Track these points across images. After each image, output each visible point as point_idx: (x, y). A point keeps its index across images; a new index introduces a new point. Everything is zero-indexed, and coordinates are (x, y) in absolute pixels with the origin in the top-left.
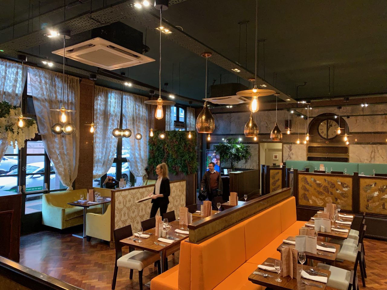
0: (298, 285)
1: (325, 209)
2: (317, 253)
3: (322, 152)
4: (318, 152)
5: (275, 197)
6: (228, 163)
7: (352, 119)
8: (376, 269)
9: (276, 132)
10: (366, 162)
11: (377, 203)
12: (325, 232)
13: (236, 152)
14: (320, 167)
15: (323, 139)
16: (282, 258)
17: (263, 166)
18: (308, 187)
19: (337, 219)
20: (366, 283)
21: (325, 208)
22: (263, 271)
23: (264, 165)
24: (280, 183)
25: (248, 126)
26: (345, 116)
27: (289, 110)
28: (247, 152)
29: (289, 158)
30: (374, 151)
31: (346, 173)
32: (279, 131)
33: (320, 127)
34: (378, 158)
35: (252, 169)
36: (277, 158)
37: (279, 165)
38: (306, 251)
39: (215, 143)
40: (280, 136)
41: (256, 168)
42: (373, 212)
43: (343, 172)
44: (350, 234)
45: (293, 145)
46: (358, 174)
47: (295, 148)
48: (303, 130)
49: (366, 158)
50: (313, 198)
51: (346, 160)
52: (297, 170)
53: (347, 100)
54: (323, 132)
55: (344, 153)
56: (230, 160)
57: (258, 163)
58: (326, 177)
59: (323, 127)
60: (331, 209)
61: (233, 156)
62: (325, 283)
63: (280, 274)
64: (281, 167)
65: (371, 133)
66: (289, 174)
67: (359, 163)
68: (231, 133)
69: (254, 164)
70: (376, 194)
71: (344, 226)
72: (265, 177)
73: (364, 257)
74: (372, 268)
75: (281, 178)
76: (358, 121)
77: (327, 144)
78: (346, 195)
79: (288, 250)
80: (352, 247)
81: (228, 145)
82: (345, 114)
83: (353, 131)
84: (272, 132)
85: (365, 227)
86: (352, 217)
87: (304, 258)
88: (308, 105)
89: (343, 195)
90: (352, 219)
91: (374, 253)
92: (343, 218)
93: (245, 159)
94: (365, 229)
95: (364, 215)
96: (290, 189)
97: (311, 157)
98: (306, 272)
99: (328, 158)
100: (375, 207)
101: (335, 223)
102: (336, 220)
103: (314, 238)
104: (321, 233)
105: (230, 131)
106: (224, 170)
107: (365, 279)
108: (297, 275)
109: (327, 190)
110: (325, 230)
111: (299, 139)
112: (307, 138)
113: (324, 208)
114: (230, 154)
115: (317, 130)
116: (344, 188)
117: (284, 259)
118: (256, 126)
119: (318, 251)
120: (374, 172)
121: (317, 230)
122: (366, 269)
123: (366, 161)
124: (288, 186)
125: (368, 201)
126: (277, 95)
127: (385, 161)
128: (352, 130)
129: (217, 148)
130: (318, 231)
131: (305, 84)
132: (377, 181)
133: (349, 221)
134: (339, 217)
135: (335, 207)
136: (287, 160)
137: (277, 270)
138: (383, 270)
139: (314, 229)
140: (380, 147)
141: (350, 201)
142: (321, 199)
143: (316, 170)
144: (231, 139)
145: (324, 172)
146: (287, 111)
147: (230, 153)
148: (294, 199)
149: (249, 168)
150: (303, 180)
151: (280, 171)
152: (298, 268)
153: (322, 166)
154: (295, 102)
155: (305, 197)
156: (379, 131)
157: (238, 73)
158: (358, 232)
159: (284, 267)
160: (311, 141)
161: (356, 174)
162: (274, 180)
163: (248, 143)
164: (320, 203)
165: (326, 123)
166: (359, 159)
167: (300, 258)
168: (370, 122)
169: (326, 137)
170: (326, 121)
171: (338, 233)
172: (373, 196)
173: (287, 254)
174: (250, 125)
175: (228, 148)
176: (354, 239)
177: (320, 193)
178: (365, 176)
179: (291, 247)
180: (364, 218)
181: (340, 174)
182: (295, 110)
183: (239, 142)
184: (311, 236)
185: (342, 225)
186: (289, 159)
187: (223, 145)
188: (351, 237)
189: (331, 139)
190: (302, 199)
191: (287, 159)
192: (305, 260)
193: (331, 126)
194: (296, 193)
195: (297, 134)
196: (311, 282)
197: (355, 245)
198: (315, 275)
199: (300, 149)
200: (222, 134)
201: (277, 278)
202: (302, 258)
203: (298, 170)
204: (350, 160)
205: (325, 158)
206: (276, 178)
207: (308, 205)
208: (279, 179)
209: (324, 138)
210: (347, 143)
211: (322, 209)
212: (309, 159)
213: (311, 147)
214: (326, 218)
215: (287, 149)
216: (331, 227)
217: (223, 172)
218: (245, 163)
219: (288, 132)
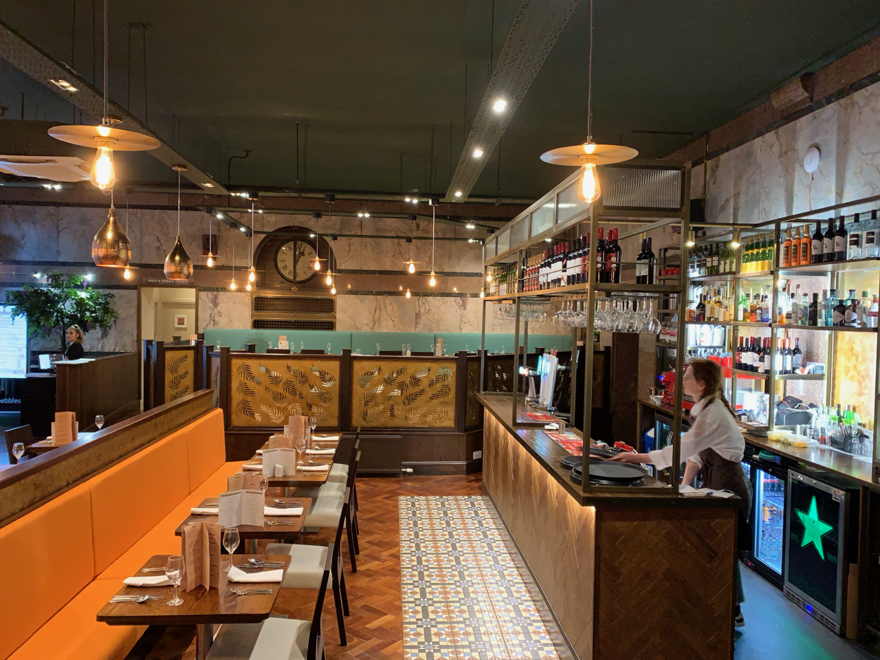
0: (222, 600)
1: (286, 429)
2: (266, 524)
3: (284, 310)
4: (276, 310)
5: (174, 412)
6: (51, 340)
7: (342, 241)
8: (375, 533)
9: (177, 258)
10: (366, 329)
11: (381, 407)
12: (285, 476)
13: (77, 310)
14: (279, 342)
15: (286, 281)
16: (184, 549)
17: (149, 342)
18: (251, 385)
19: (309, 447)
20: (357, 564)
21: (285, 426)
22: (138, 591)
23: (151, 341)
24: (189, 381)
25: (102, 237)
26: (327, 235)
27: (211, 210)
28: (106, 309)
29: (212, 322)
30: (378, 307)
31: (329, 351)
32: (185, 258)
33: (280, 257)
34: (386, 322)
35: (122, 353)
36: (183, 324)
37: (189, 341)
38: (243, 524)
39: (12, 285)
40: (189, 268)
41: (131, 348)
42: (373, 424)
43: (323, 351)
44: (333, 473)
45: (221, 293)
46: (350, 351)
47: (226, 300)
48: (244, 261)
49: (365, 322)
50: (264, 408)
51: (330, 326)
52: (228, 349)
53: (330, 201)
54: (286, 266)
55: (326, 312)
56: (58, 330)
57: (135, 337)
58: (290, 362)
59: (285, 254)
60: (297, 427)
61: (66, 320)
62: (278, 583)
63: (178, 586)
64: (193, 344)
65: (373, 272)
66: (209, 357)
67: (354, 331)
68: (60, 260)
69: (125, 339)
70: (380, 389)
71: (320, 459)
72: (152, 368)
73: (355, 513)
74: (370, 533)
75: (191, 370)
76: (352, 248)
77: (294, 293)
78: (328, 396)
79: (198, 528)
80: (335, 498)
81: (52, 290)
82: (330, 232)
83: (342, 268)
84: (167, 258)
85: (359, 453)
86: (336, 438)
87: (235, 540)
88: (253, 201)
89: (323, 397)
90: (337, 443)
91: (374, 502)
92: (321, 443)
93: (101, 326)
94: (358, 459)
95: (359, 431)
96: (212, 392)
97: (261, 321)
98: (240, 568)
99: (295, 322)
100: (377, 416)
101: (304, 454)
102: (306, 449)
103: (260, 491)
104: (276, 480)
105: (59, 253)
106: (41, 356)
107: (356, 556)
108: (220, 580)
109: (292, 390)
110: (284, 471)
111: (233, 280)
112: (252, 277)
113: (283, 428)
114: (57, 316)
115: (273, 262)
116: (326, 382)
117: (189, 550)
118: (125, 241)
119: (267, 518)
120: (379, 349)
121: (266, 475)
122: (358, 536)
123: (365, 327)
124: (208, 387)
125: (366, 404)
126: (179, 169)
127: (397, 327)
128: (342, 265)
129: (16, 297)
130: (269, 478)
131: (247, 154)
132: (383, 364)
133: (332, 447)
134: (312, 441)
135: (305, 422)
136: (208, 328)
137: (172, 581)
138: (386, 531)
139: (261, 474)
140: (389, 299)
141: (335, 408)
142: (278, 408)
143: (270, 348)
144: (62, 275)
145: (288, 351)
146: (207, 213)
147: (58, 312)
148: (219, 414)
149: (112, 350)
150: (242, 369)
151: (191, 354)
152: (221, 563)
153: (284, 339)
154: (224, 192)
155: (247, 409)
156: (389, 268)
157: (71, 94)
158: (347, 467)
159: (190, 569)
160: (260, 284)
161: (347, 352)
162: (175, 375)
163: (109, 287)
164: (276, 418)
165: (292, 246)
166: (353, 323)
167: (227, 540)
168: (374, 251)
169: (291, 277)
170: (292, 242)
171: (309, 474)
172: (375, 393)
173: (196, 538)
174: (110, 235)
175: (51, 301)
176: (340, 482)
177: (278, 397)
178: (362, 355)
179: (206, 521)
180: (357, 438)
181: (318, 355)
182: (225, 213)
183: (85, 284)
184: (253, 488)
185: (318, 456)
186: (212, 326)
187: (37, 290)
188: (335, 479)
189: (301, 282)
190: (239, 413)
191: (207, 325)
192: (237, 543)
193: (302, 254)
194: (225, 403)
195: (230, 268)
196: (249, 588)
197: (340, 494)
198: (260, 569)
199: (236, 303)
200: (31, 260)
201: (172, 598)
202: (231, 541)
203: (231, 350)
204: (338, 325)
205: (290, 322)
206: (181, 371)
207: (252, 424)
208: (187, 373)
209: (288, 280)
210: (333, 291)
211: (279, 429)
212: (257, 324)
213: (261, 298)
214: (287, 446)
215: (208, 302)
216: (297, 465)
217: (37, 362)
218: (102, 337)
219: (210, 263)
